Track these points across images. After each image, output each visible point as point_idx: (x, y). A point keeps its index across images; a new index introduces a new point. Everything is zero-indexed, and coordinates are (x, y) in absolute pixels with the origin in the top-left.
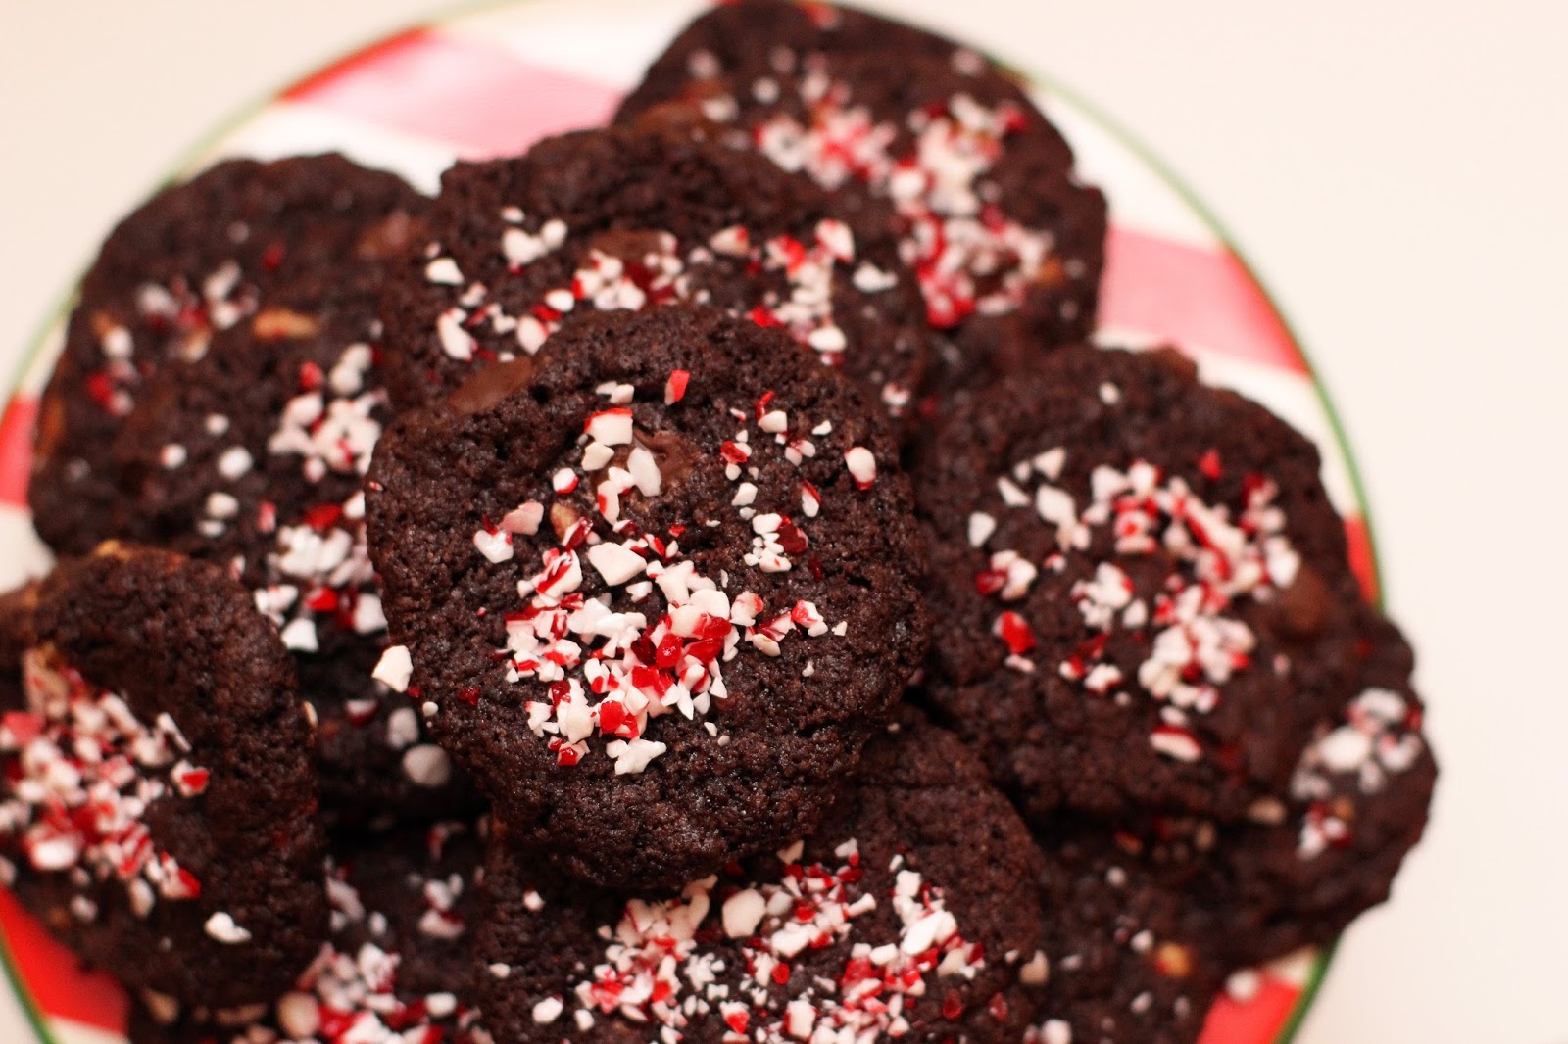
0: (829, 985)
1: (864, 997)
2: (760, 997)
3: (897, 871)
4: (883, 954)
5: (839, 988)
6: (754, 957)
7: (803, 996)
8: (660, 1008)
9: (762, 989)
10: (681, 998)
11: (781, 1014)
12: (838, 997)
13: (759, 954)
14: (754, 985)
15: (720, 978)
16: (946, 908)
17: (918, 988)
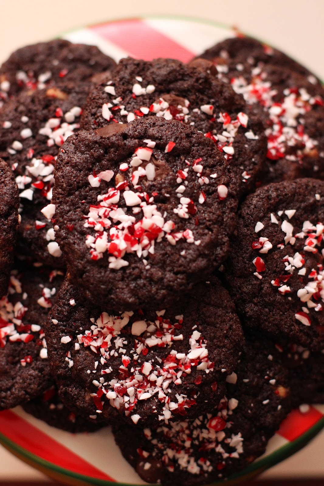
0: (160, 361)
1: (170, 368)
2: (136, 357)
3: (194, 330)
4: (180, 356)
5: (163, 363)
6: (138, 343)
7: (150, 361)
8: (102, 350)
9: (137, 355)
10: (110, 349)
11: (141, 365)
12: (162, 366)
13: (140, 343)
14: (135, 353)
15: (124, 346)
16: (206, 347)
17: (189, 370)
